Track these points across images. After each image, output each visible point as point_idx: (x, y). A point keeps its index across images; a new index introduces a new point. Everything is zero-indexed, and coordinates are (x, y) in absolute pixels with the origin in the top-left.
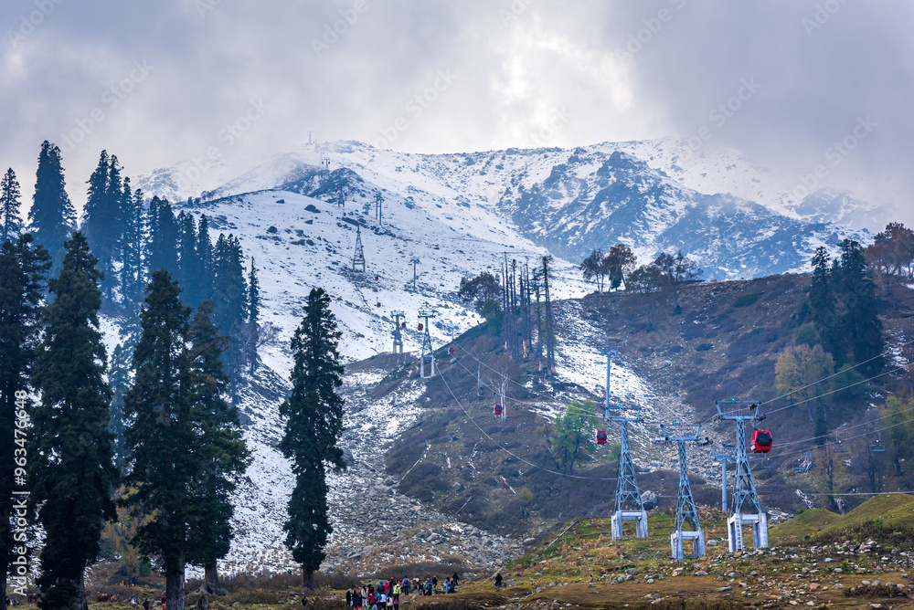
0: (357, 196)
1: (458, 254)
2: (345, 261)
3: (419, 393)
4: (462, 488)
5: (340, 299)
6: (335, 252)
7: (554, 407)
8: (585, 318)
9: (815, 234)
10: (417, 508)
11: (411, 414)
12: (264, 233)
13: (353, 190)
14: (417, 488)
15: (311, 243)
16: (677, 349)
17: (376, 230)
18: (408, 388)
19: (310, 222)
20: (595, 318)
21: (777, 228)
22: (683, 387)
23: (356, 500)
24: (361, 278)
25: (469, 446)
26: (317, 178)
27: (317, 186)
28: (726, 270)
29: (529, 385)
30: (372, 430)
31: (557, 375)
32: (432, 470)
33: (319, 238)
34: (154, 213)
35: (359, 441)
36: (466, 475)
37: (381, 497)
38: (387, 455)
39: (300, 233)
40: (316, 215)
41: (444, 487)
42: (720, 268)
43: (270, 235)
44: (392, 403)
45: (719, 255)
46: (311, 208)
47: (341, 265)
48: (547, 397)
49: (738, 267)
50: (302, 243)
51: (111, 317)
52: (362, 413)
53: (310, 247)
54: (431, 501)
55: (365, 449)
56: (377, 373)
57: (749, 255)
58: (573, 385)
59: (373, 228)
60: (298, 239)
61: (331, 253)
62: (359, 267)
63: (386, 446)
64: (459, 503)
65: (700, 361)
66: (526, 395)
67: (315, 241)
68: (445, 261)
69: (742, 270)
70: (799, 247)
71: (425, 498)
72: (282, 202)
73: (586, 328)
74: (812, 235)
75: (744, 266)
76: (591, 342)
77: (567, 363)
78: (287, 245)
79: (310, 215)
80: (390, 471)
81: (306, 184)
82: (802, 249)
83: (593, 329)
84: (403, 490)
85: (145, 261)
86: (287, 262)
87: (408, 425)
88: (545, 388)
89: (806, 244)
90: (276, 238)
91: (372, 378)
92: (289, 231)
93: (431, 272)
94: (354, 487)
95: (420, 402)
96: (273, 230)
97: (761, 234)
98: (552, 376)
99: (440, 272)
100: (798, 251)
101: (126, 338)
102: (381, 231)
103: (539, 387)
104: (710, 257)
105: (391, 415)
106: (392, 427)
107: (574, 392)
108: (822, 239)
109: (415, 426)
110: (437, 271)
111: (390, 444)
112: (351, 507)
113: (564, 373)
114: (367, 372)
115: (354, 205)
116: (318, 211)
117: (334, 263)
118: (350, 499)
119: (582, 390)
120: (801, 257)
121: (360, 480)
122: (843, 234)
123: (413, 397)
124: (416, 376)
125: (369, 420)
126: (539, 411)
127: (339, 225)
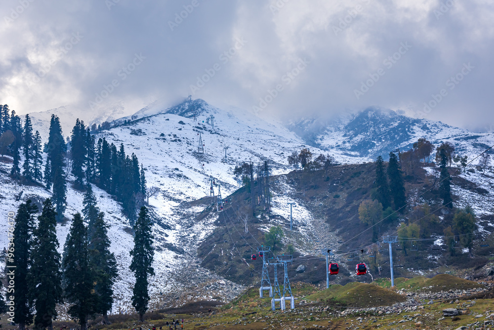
0: (204, 113)
1: (248, 142)
2: (195, 149)
3: (215, 219)
4: (227, 264)
5: (191, 168)
6: (190, 144)
7: (269, 227)
8: (288, 183)
9: (417, 124)
10: (208, 273)
11: (211, 229)
12: (158, 137)
13: (203, 110)
14: (208, 264)
15: (180, 141)
16: (326, 197)
17: (211, 132)
18: (211, 216)
19: (180, 129)
20: (292, 183)
21: (399, 121)
22: (326, 215)
23: (182, 271)
24: (201, 157)
25: (232, 245)
26: (187, 104)
27: (187, 108)
28: (375, 142)
29: (259, 216)
30: (194, 237)
31: (272, 211)
32: (215, 256)
33: (184, 138)
34: (100, 145)
35: (188, 242)
36: (229, 259)
37: (193, 269)
38: (198, 249)
39: (175, 136)
40: (184, 125)
41: (220, 264)
42: (373, 141)
43: (161, 137)
44: (204, 224)
45: (373, 135)
46: (181, 122)
47: (193, 151)
48: (266, 222)
49: (381, 141)
50: (175, 141)
52: (191, 228)
53: (179, 142)
54: (214, 270)
55: (190, 246)
56: (202, 206)
57: (386, 135)
58: (278, 216)
59: (209, 131)
60: (174, 139)
61: (189, 145)
62: (201, 152)
63: (198, 245)
64: (225, 271)
65: (334, 203)
66: (257, 222)
67: (182, 139)
68: (242, 146)
69: (382, 142)
70: (409, 131)
71: (212, 268)
72: (168, 120)
73: (288, 188)
74: (415, 125)
75: (384, 141)
76: (289, 195)
77: (277, 205)
78: (169, 142)
79: (180, 126)
80: (200, 256)
81: (182, 106)
82: (410, 132)
83: (291, 188)
84: (203, 265)
85: (96, 166)
86: (168, 150)
87: (209, 234)
88: (266, 218)
89: (412, 129)
90: (164, 139)
91: (199, 209)
92: (170, 135)
93: (235, 152)
94: (182, 264)
95: (216, 223)
96: (162, 135)
97: (392, 125)
98: (269, 212)
99: (239, 151)
100: (408, 133)
101: (86, 205)
102: (213, 132)
103: (263, 217)
104: (369, 136)
105: (203, 229)
106: (203, 236)
107: (278, 219)
108: (419, 127)
109: (212, 234)
110: (238, 151)
111: (200, 243)
112: (180, 274)
113: (275, 210)
114: (198, 206)
115: (201, 119)
116: (184, 124)
117: (190, 150)
118: (180, 270)
119: (282, 218)
120: (409, 136)
121: (185, 261)
122: (429, 124)
123: (213, 221)
124: (215, 210)
125: (193, 232)
126: (262, 229)
127: (194, 130)
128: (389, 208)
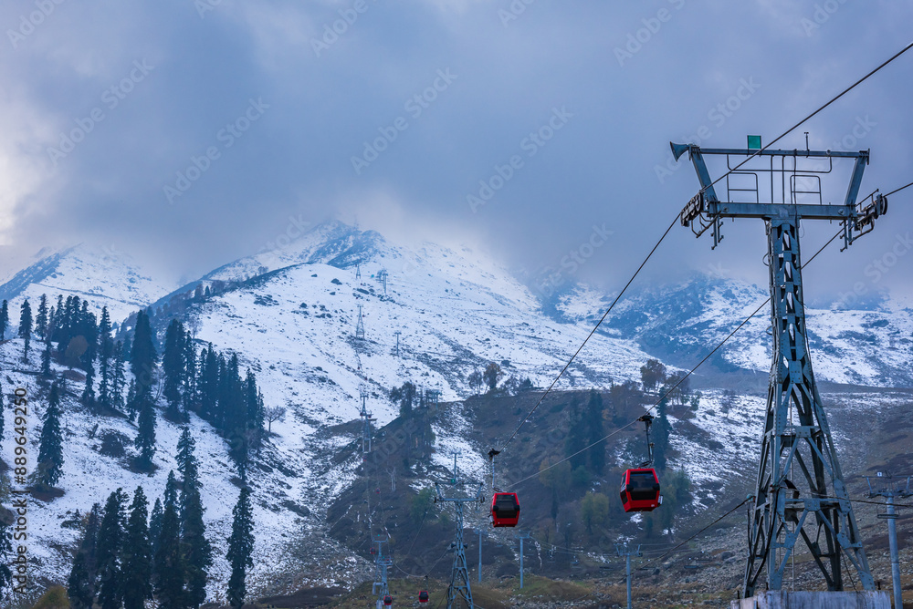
0: (378, 256)
1: (438, 318)
2: (353, 331)
3: (359, 464)
4: (362, 534)
5: (342, 364)
6: (346, 322)
7: (424, 483)
8: (463, 415)
9: (716, 288)
10: (336, 546)
11: (352, 477)
12: (297, 309)
13: (376, 251)
14: (338, 534)
15: (329, 316)
16: (512, 440)
17: (381, 298)
18: (353, 460)
19: (333, 294)
20: (470, 415)
21: (691, 281)
22: (507, 467)
23: (303, 542)
24: (361, 345)
25: (372, 508)
26: (351, 238)
27: (351, 245)
28: (648, 315)
29: (414, 467)
30: (326, 490)
31: (432, 460)
32: (348, 523)
33: (336, 312)
34: (203, 358)
35: (317, 498)
36: (366, 527)
37: (316, 538)
38: (329, 509)
39: (323, 308)
40: (339, 286)
41: (352, 534)
42: (645, 313)
43: (302, 309)
44: (342, 470)
45: (647, 302)
46: (336, 281)
47: (348, 334)
48: (422, 476)
49: (657, 313)
50: (323, 316)
51: (176, 423)
52: (324, 476)
53: (329, 319)
54: (344, 541)
55: (318, 504)
56: (348, 436)
57: (667, 304)
58: (441, 466)
59: (379, 296)
60: (320, 313)
61: (343, 324)
62: (361, 336)
63: (329, 503)
64: (359, 543)
65: (521, 449)
66: (411, 475)
67: (333, 314)
68: (427, 325)
69: (660, 316)
70: (703, 299)
71: (342, 540)
72: (315, 276)
73: (462, 423)
74: (714, 289)
75: (662, 313)
76: (463, 434)
77: (442, 450)
78: (312, 318)
79: (334, 287)
80: (328, 520)
81: (343, 242)
82: (704, 301)
83: (467, 423)
84: (331, 534)
85: (198, 387)
86: (310, 332)
87: (346, 487)
88: (422, 470)
89: (708, 296)
90: (306, 313)
91: (343, 441)
92: (315, 306)
93: (414, 335)
94: (304, 532)
95: (358, 471)
96: (304, 305)
97: (679, 286)
98: (427, 460)
99: (420, 334)
100: (702, 303)
101: (181, 450)
102: (385, 298)
103: (419, 469)
104: (640, 303)
105: (340, 479)
106: (337, 489)
107: (441, 471)
108: (720, 293)
109: (350, 488)
110: (419, 334)
111: (333, 501)
112: (299, 546)
113: (439, 459)
114: (341, 436)
115: (369, 269)
116: (340, 284)
117: (343, 333)
118: (299, 541)
119: (446, 470)
120: (702, 308)
121: (309, 527)
122: (736, 289)
123: (355, 467)
124: (360, 450)
125: (326, 483)
126: (414, 486)
127: (354, 295)
128: (581, 467)
